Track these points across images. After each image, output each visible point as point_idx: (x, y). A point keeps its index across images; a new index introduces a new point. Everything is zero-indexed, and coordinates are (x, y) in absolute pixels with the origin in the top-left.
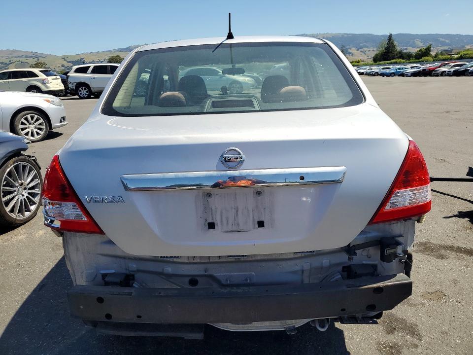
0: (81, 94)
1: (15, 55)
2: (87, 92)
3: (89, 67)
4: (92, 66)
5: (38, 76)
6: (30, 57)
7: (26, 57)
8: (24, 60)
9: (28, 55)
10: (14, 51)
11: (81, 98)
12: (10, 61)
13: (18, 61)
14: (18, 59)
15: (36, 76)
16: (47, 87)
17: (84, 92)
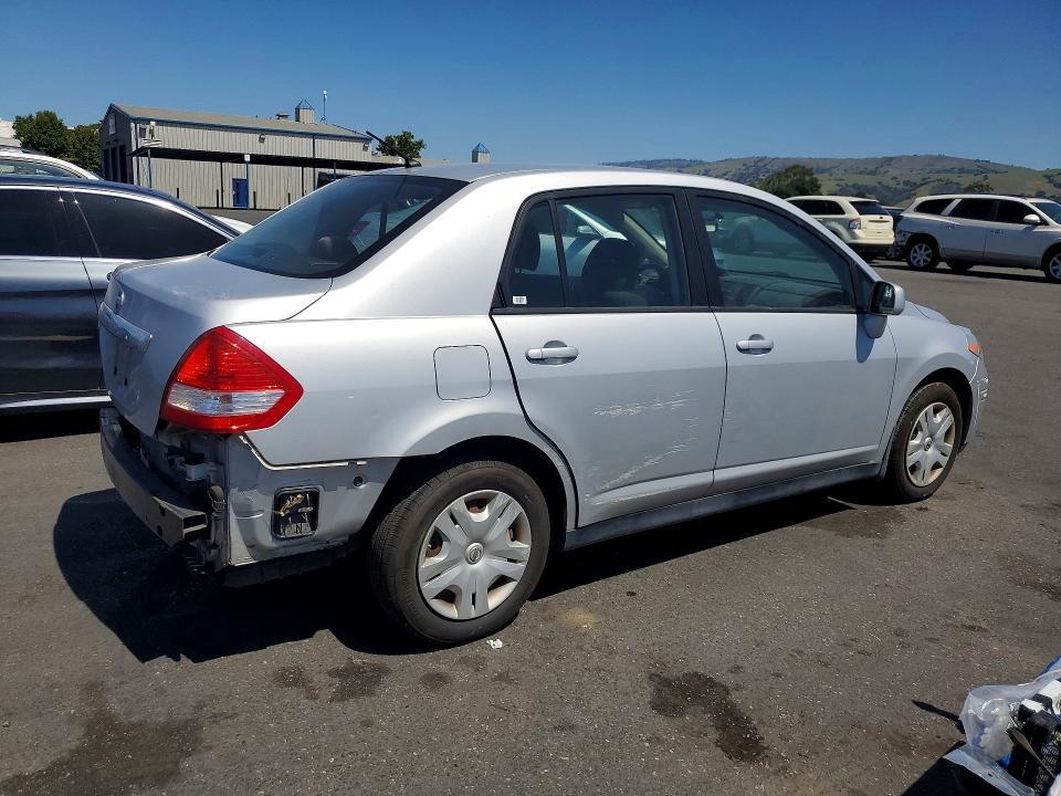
0: (915, 258)
1: (938, 166)
2: (928, 256)
3: (952, 200)
4: (958, 198)
5: (843, 213)
6: (969, 172)
7: (961, 171)
8: (954, 178)
9: (966, 166)
10: (940, 158)
11: (912, 268)
12: (924, 179)
13: (939, 180)
14: (942, 176)
15: (841, 211)
16: (854, 236)
17: (921, 255)
